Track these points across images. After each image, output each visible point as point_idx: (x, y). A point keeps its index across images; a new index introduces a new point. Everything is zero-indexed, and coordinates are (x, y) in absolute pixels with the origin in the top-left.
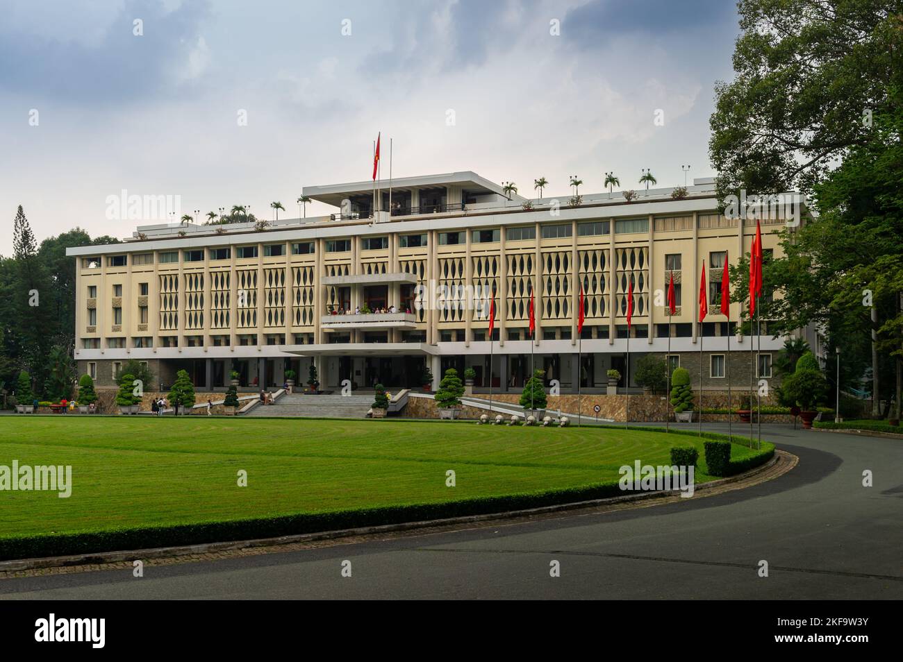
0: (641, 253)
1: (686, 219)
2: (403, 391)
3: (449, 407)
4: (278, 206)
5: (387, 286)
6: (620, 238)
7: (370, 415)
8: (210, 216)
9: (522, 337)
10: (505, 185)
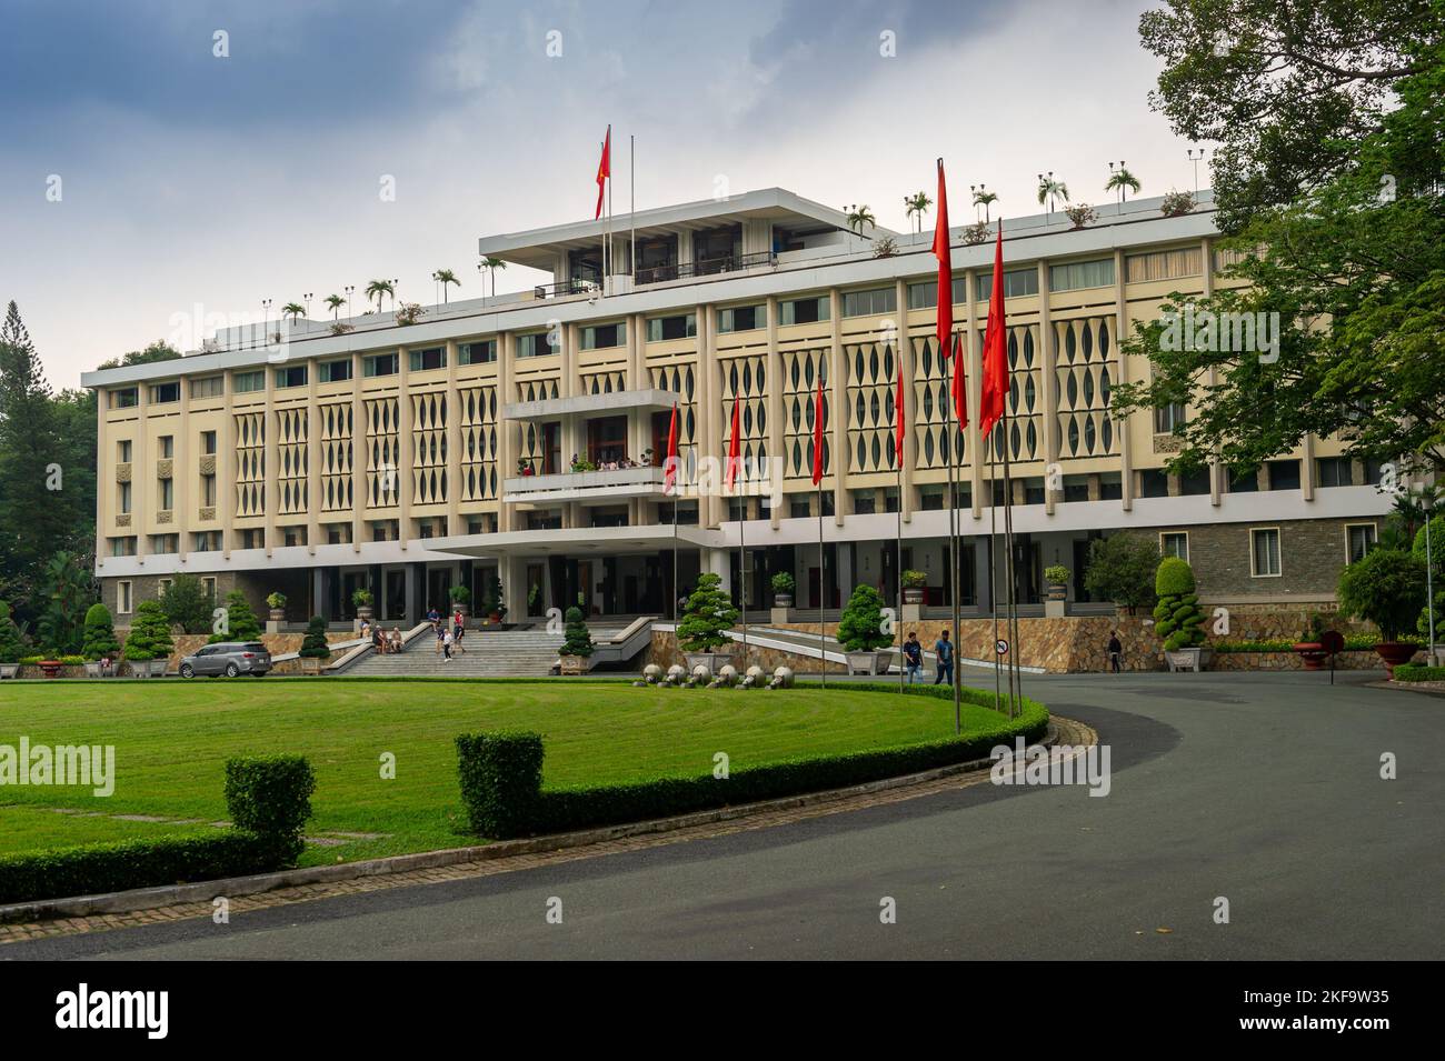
0: (1103, 328)
1: (1189, 254)
2: (641, 621)
3: (707, 651)
4: (446, 277)
5: (626, 417)
6: (1062, 299)
7: (557, 669)
8: (331, 303)
9: (879, 506)
10: (850, 211)
